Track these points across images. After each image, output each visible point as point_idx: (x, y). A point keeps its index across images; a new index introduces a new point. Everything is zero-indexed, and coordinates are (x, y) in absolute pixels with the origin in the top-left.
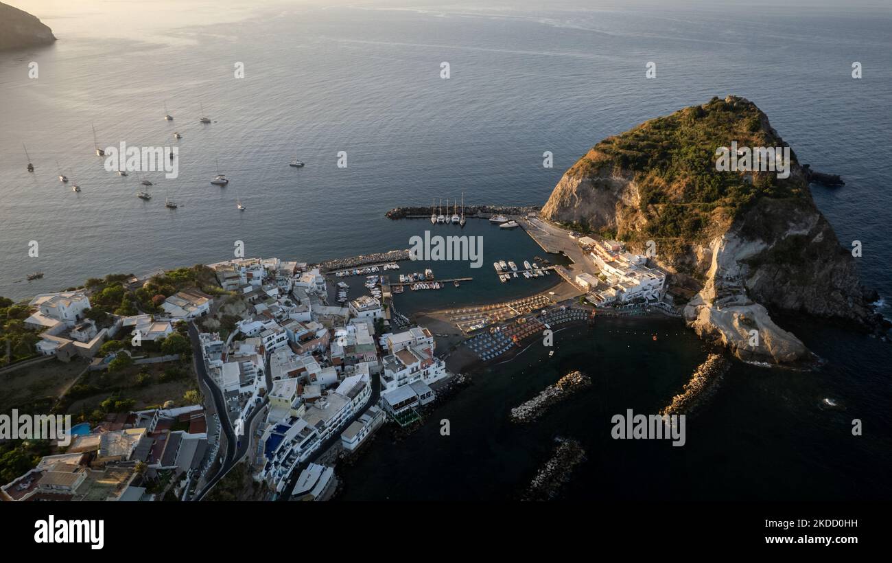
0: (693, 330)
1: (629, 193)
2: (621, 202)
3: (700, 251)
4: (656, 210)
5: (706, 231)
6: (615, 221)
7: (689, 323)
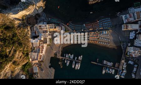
0: (45, 5)
1: (6, 75)
2: (11, 75)
3: (17, 22)
4: (10, 52)
5: (8, 23)
6: (19, 72)
7: (44, 8)
